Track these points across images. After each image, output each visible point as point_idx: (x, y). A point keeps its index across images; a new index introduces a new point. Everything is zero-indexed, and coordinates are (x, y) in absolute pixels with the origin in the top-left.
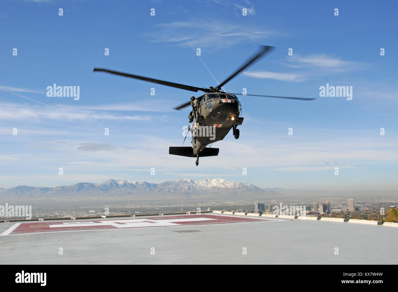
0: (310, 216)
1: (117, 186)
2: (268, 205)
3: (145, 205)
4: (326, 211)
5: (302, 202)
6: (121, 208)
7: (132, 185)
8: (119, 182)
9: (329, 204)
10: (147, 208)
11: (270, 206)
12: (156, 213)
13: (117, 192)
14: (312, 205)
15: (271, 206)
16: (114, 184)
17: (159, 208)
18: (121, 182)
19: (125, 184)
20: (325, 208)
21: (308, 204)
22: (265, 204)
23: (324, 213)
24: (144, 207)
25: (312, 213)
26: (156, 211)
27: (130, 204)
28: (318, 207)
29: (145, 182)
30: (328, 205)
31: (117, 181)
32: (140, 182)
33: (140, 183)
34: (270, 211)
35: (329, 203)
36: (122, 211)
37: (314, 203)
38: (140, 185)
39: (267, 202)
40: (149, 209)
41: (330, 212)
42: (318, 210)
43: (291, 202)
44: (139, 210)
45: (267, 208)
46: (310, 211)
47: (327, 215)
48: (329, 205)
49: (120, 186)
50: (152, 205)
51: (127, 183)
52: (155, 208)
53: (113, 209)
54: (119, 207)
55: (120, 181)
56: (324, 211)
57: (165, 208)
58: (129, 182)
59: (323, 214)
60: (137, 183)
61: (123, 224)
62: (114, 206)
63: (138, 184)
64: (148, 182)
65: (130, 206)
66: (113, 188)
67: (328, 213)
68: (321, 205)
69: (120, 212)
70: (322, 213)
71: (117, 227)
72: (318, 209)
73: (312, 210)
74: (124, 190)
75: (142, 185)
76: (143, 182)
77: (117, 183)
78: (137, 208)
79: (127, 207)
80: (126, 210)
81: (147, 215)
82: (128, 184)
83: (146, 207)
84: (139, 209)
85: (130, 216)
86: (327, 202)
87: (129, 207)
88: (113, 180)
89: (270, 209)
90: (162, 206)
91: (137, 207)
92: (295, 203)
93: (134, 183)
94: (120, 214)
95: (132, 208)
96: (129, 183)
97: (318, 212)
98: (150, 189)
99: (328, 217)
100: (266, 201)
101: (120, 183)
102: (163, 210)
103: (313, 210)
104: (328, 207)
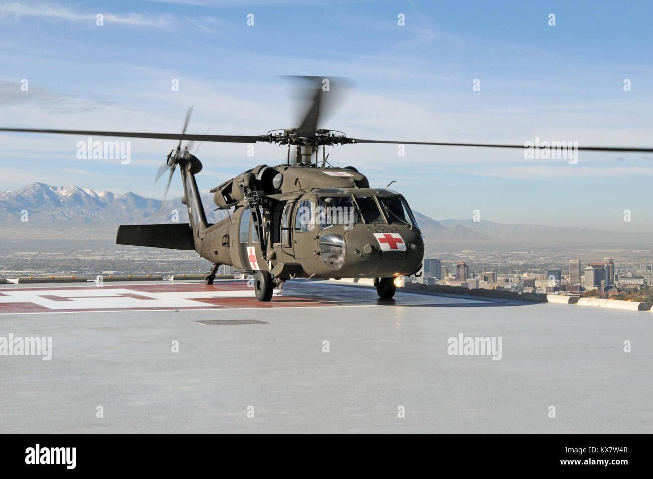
0: (559, 294)
1: (56, 200)
2: (451, 264)
3: (129, 254)
4: (602, 282)
5: (539, 257)
6: (65, 259)
7: (96, 199)
8: (59, 190)
9: (610, 265)
10: (134, 261)
11: (455, 265)
12: (158, 274)
13: (53, 216)
14: (567, 268)
15: (458, 266)
16: (46, 196)
17: (168, 262)
18: (64, 191)
19: (78, 198)
20: (600, 274)
21: (555, 264)
22: (443, 261)
23: (597, 288)
24: (126, 258)
25: (564, 286)
26: (159, 271)
27: (90, 250)
28: (581, 273)
29: (131, 194)
30: (608, 267)
31: (55, 188)
32: (119, 192)
33: (116, 197)
34: (456, 279)
35: (612, 261)
36: (67, 268)
37: (570, 262)
38: (118, 200)
39: (449, 255)
40: (140, 264)
41: (612, 287)
42: (580, 279)
43: (510, 256)
44: (113, 265)
45: (448, 272)
46: (558, 281)
47: (604, 293)
48: (611, 267)
49: (62, 201)
50: (149, 254)
51: (83, 193)
52: (155, 261)
53: (43, 262)
54: (58, 256)
55: (62, 188)
56: (597, 282)
57: (182, 263)
58: (88, 191)
59: (594, 291)
60: (110, 195)
61: (65, 299)
62: (47, 254)
63: (113, 199)
64: (139, 195)
65: (89, 254)
66: (44, 205)
67: (606, 289)
68: (588, 268)
69: (61, 270)
70: (590, 288)
71: (48, 307)
72: (582, 277)
73: (564, 278)
74: (73, 213)
75: (123, 200)
76: (126, 194)
77: (54, 194)
78: (110, 261)
79: (81, 257)
80: (79, 266)
81: (131, 279)
82: (83, 198)
83: (132, 259)
84: (113, 263)
85: (85, 281)
86: (605, 260)
87: (86, 258)
88: (42, 185)
89: (455, 274)
90: (175, 257)
91: (109, 258)
92: (521, 260)
93: (101, 194)
94: (63, 275)
95: (93, 261)
96: (85, 193)
97: (580, 286)
98: (143, 213)
99: (607, 297)
100: (446, 253)
101: (64, 193)
102: (178, 269)
103: (568, 280)
104: (609, 272)
